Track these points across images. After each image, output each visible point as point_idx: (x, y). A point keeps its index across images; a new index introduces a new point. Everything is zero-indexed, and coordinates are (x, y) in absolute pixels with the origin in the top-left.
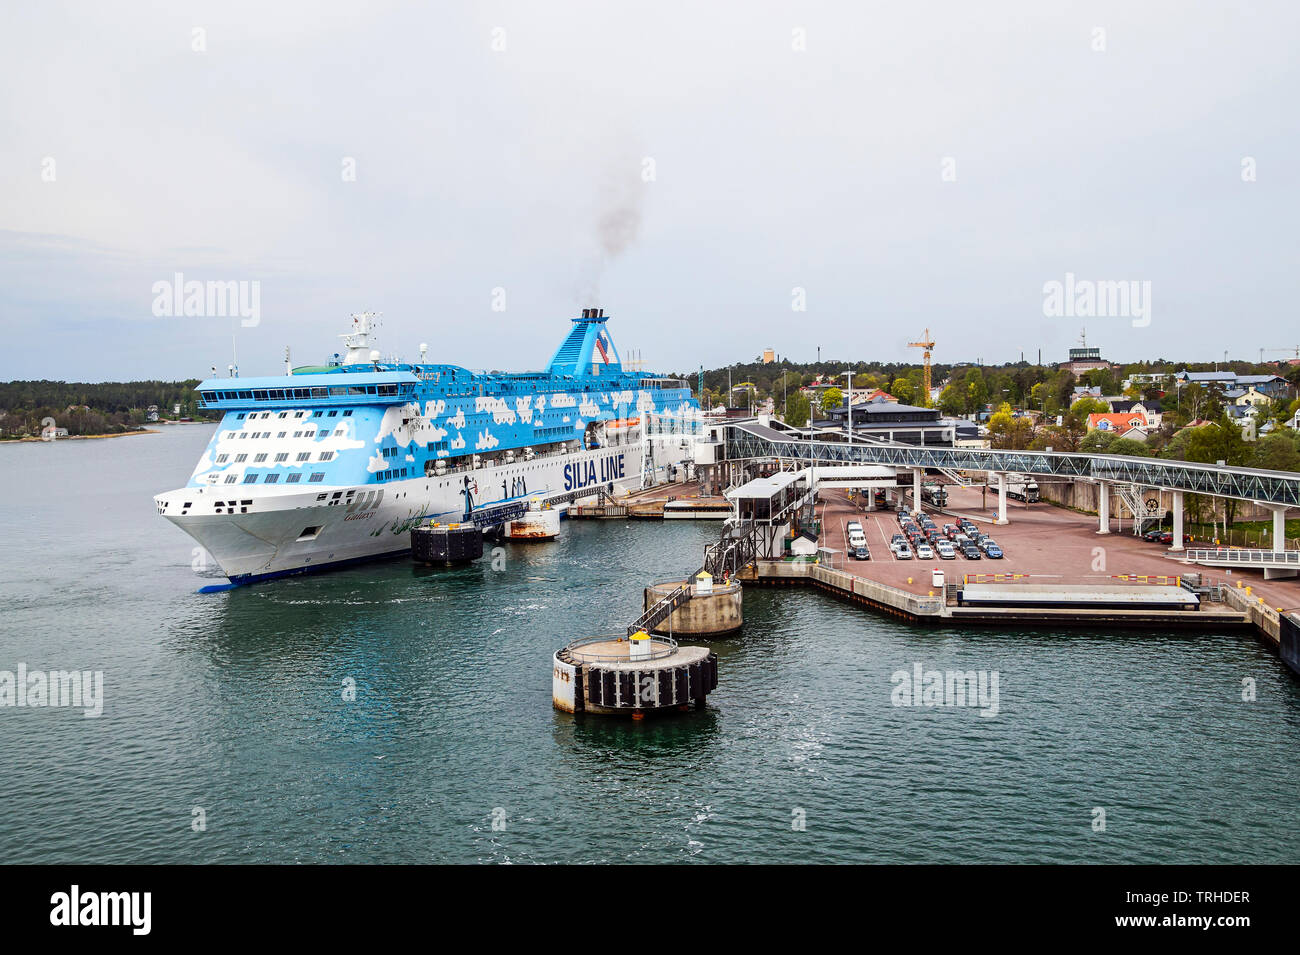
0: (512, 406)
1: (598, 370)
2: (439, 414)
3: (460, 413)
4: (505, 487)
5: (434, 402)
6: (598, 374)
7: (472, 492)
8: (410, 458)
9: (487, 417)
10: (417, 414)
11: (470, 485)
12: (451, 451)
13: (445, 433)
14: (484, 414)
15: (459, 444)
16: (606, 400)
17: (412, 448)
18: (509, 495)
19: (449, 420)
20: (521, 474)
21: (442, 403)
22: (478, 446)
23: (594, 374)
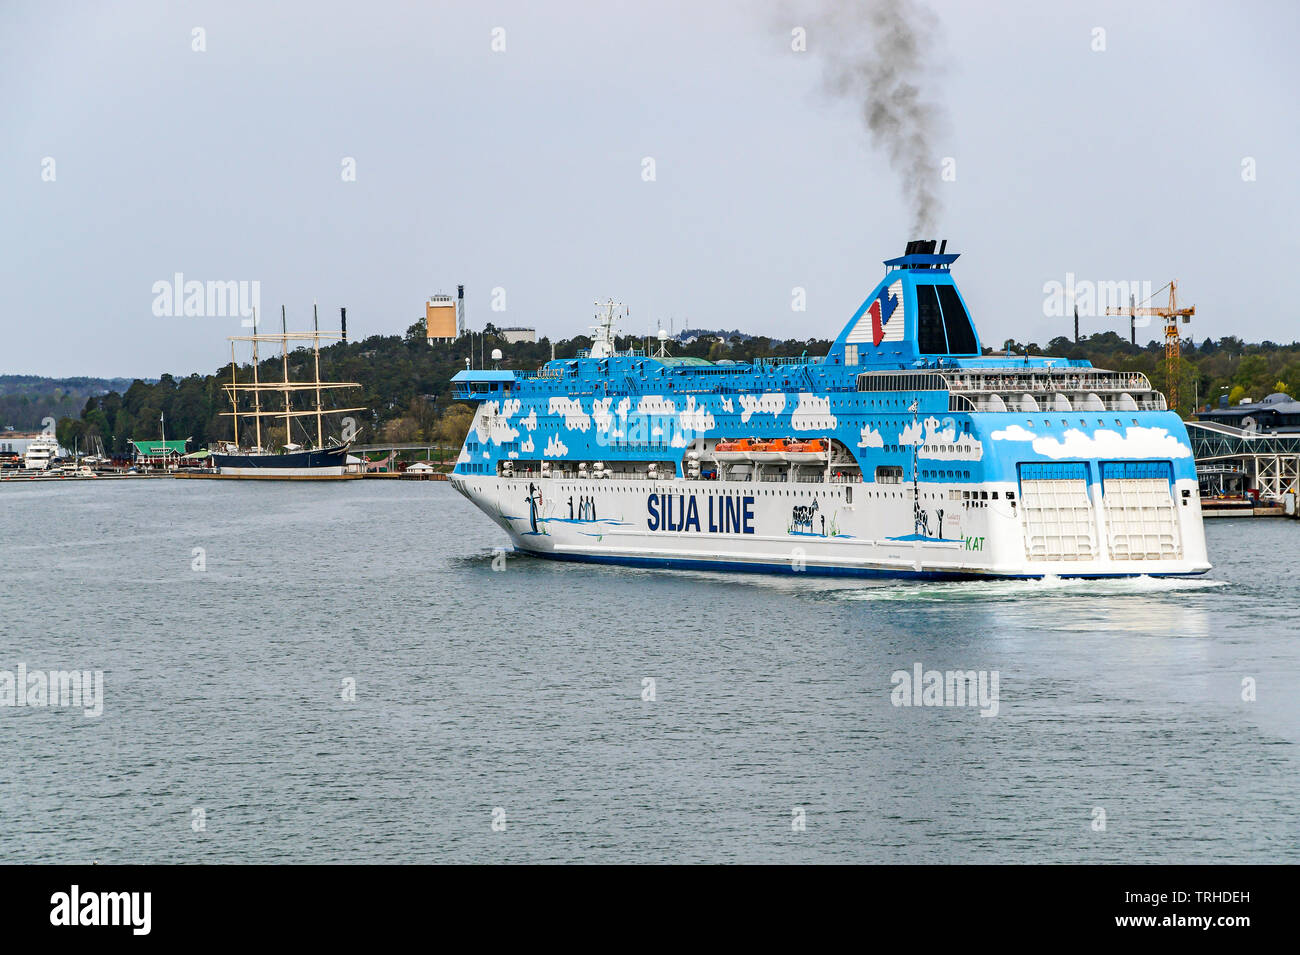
0: (588, 409)
1: (855, 355)
2: (514, 414)
3: (533, 414)
4: (571, 504)
5: (511, 401)
6: (856, 362)
7: (537, 501)
8: (486, 455)
9: (558, 421)
10: (496, 412)
11: (536, 494)
12: (521, 453)
13: (517, 434)
14: (556, 416)
15: (528, 447)
16: (728, 407)
17: (489, 445)
18: (576, 516)
19: (522, 421)
20: (590, 494)
21: (517, 402)
22: (547, 453)
23: (848, 362)
